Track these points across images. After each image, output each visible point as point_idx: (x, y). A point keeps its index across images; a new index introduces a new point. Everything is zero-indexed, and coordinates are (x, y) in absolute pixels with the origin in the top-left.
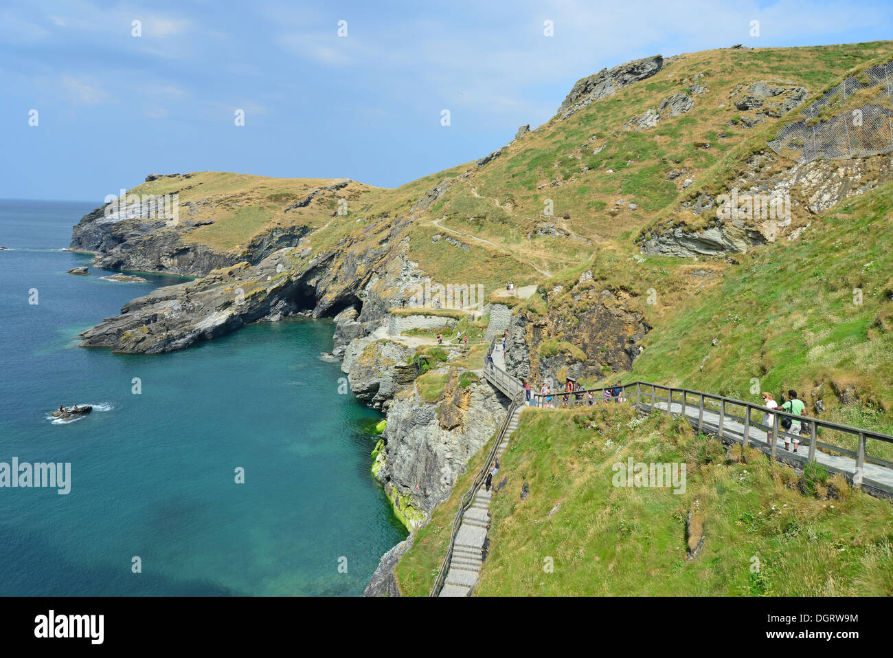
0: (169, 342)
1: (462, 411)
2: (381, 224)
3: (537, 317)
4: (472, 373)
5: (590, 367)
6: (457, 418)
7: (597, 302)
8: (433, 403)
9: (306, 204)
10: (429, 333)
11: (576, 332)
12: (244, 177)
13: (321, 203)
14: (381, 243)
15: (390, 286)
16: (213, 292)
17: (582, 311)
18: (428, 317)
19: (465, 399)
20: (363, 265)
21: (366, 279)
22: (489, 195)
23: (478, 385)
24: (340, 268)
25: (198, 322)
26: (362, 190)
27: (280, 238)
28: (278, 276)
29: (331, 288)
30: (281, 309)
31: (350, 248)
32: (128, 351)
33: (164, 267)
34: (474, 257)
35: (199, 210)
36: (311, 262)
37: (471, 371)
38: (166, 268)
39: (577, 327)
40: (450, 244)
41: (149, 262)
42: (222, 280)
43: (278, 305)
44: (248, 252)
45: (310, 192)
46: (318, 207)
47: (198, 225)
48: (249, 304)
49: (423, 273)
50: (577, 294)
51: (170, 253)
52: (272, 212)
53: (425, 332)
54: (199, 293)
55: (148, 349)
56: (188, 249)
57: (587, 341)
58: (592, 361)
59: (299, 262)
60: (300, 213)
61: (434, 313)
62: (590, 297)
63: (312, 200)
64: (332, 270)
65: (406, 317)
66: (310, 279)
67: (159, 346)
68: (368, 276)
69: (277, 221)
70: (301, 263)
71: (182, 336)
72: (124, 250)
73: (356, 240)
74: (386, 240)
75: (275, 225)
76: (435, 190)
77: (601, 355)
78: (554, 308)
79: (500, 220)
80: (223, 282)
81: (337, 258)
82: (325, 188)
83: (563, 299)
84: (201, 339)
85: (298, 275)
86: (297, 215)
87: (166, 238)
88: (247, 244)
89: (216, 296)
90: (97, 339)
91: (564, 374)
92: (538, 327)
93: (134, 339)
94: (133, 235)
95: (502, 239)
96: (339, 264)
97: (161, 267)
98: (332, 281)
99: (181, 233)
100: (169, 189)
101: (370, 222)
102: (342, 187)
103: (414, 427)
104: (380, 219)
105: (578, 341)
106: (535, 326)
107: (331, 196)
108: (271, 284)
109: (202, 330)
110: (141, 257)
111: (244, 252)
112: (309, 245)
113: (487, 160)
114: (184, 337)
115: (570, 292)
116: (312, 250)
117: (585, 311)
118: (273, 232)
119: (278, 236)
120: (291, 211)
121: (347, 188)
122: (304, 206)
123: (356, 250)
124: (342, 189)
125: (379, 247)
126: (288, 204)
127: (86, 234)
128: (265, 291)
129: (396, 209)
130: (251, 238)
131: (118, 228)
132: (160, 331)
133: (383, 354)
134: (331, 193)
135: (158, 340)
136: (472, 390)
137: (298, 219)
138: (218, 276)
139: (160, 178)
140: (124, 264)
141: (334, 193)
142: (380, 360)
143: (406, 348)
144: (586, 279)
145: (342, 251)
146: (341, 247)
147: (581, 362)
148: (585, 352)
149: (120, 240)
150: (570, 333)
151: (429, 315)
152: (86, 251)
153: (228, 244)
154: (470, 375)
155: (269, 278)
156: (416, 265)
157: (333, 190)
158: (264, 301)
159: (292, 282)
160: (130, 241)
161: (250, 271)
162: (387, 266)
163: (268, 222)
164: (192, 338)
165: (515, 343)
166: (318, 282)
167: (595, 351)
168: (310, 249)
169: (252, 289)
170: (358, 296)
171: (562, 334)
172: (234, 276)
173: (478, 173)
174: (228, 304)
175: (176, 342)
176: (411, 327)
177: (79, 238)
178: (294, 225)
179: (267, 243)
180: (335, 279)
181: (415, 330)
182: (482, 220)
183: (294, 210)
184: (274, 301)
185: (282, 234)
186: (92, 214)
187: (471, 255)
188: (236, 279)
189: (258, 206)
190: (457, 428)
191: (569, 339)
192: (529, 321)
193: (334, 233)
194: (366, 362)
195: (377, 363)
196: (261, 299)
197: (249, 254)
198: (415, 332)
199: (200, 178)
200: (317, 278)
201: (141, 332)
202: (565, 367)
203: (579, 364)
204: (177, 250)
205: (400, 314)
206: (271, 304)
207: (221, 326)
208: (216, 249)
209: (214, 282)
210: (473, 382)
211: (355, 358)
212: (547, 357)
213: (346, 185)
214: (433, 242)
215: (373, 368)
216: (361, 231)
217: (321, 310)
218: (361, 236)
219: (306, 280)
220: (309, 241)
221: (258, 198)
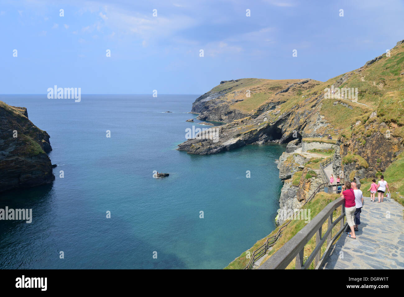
0: (210, 150)
1: (305, 192)
2: (313, 98)
3: (346, 140)
4: (314, 171)
5: (370, 172)
6: (303, 196)
7: (377, 130)
8: (296, 186)
9: (287, 91)
10: (322, 152)
11: (364, 149)
12: (260, 80)
13: (294, 90)
14: (312, 107)
15: (310, 128)
16: (233, 129)
17: (368, 136)
18: (322, 143)
19: (307, 186)
20: (303, 118)
21: (304, 125)
22: (370, 80)
23: (316, 178)
24: (293, 120)
25: (224, 142)
26: (315, 84)
27: (272, 107)
28: (263, 123)
29: (288, 129)
30: (264, 139)
31: (298, 110)
32: (193, 153)
33: (222, 119)
34: (354, 113)
35: (238, 95)
36: (279, 117)
37: (313, 170)
38: (223, 120)
39: (364, 146)
40: (342, 106)
41: (217, 117)
42: (238, 124)
43: (263, 137)
44: (257, 113)
45: (289, 85)
46: (292, 92)
47: (237, 101)
48: (248, 135)
49: (326, 121)
50: (368, 125)
51: (225, 114)
52: (270, 95)
53: (320, 151)
54: (227, 130)
55: (201, 152)
56: (232, 112)
57: (369, 155)
58: (372, 168)
59: (274, 117)
60: (283, 95)
61: (325, 141)
62: (374, 127)
63: (289, 89)
64: (289, 121)
65: (310, 143)
66: (279, 125)
67: (205, 152)
68: (305, 124)
69: (272, 99)
70: (275, 117)
71: (216, 148)
72: (208, 112)
73: (300, 106)
74: (314, 106)
75: (270, 101)
76: (341, 79)
77: (377, 164)
78: (354, 134)
79: (374, 93)
80: (238, 125)
81: (292, 115)
82: (297, 83)
83: (360, 129)
84: (224, 150)
85: (273, 123)
86: (281, 96)
87: (224, 107)
88: (257, 110)
89: (234, 131)
90: (183, 147)
91: (354, 175)
92: (346, 146)
93: (195, 148)
94: (212, 106)
95: (373, 103)
96: (292, 118)
97: (221, 120)
98: (289, 126)
99: (229, 105)
100: (228, 87)
101: (308, 97)
102: (305, 82)
103: (288, 198)
104: (313, 96)
105: (365, 155)
106: (344, 145)
107: (300, 87)
108: (260, 126)
109: (225, 146)
110: (214, 115)
111: (255, 113)
112: (279, 109)
113: (373, 62)
114: (217, 148)
115: (364, 124)
116: (281, 111)
117: (369, 136)
118: (269, 104)
119: (271, 106)
120: (279, 94)
121: (308, 83)
122: (285, 92)
123: (300, 111)
124: (305, 84)
125: (311, 109)
126: (278, 91)
127: (197, 106)
128: (257, 130)
129: (322, 90)
130: (259, 107)
131: (207, 103)
132: (208, 145)
133: (295, 161)
134: (300, 86)
135: (205, 149)
136: (311, 181)
137: (282, 98)
138: (236, 123)
139: (226, 82)
140: (208, 118)
141: (301, 85)
142: (294, 164)
143: (305, 158)
144: (373, 116)
145: (294, 112)
146: (293, 110)
147: (364, 168)
148: (368, 162)
149: (207, 108)
150: (361, 150)
151: (322, 142)
152: (196, 113)
153: (249, 109)
154: (312, 172)
155: (259, 124)
156: (323, 117)
157: (301, 84)
158: (256, 134)
159: (270, 126)
160: (210, 108)
161: (251, 121)
162: (311, 118)
163: (267, 99)
164: (220, 149)
165: (336, 155)
166: (282, 126)
167: (374, 162)
168: (280, 111)
169: (250, 129)
170: (300, 134)
171: (357, 150)
172: (244, 123)
173: (367, 68)
174: (239, 135)
175: (213, 150)
176: (312, 148)
177: (194, 108)
178: (280, 101)
179: (266, 109)
180: (290, 125)
181: (315, 150)
182: (363, 93)
183: (280, 94)
184: (261, 135)
185: (273, 105)
186: (199, 98)
187: (352, 112)
188: (244, 124)
189: (264, 92)
190: (302, 201)
191: (360, 154)
192: (342, 143)
193: (292, 103)
194: (287, 164)
195: (292, 165)
196: (254, 133)
197: (258, 114)
198: (315, 151)
199: (241, 82)
200: (282, 124)
201: (198, 145)
202: (355, 171)
203: (363, 170)
204: (227, 112)
205: (307, 141)
206: (259, 136)
207: (234, 144)
208: (243, 111)
209: (234, 125)
210: (313, 176)
211: (283, 162)
212: (346, 164)
213: (308, 81)
214: (334, 105)
215: (290, 167)
216: (303, 102)
217: (283, 140)
218: (303, 104)
219: (277, 126)
220: (280, 107)
221: (264, 89)
